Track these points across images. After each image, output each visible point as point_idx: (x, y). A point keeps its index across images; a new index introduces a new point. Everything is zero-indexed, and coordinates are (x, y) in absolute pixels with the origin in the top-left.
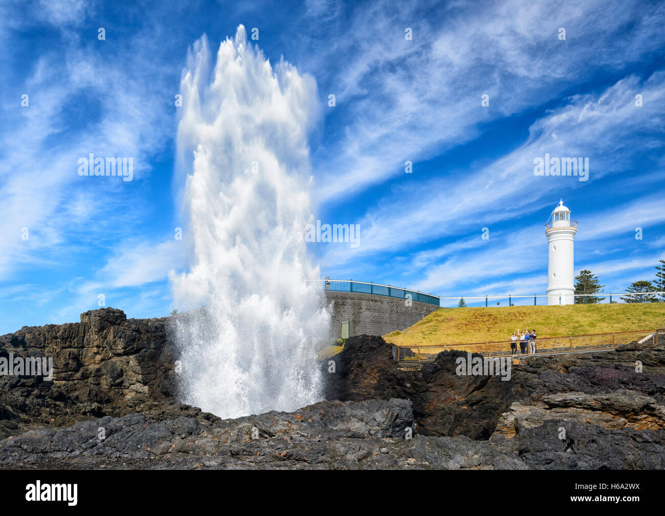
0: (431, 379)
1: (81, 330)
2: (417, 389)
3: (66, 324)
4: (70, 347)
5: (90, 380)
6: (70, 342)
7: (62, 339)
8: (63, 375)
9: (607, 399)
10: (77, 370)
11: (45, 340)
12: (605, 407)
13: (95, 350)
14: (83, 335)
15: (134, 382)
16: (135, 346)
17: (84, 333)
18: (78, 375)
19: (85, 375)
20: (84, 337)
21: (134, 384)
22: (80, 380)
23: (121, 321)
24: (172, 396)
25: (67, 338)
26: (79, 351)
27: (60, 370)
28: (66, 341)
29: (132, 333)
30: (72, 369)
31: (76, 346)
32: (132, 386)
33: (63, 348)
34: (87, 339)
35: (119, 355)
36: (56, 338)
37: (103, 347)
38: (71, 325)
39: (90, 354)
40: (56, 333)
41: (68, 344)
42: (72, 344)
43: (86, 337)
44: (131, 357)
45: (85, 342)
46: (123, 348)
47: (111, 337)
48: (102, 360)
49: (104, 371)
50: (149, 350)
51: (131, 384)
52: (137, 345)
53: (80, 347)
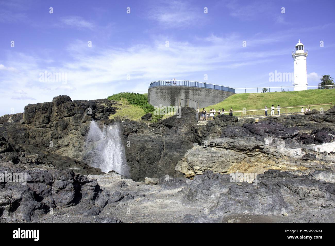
0: (210, 129)
1: (51, 106)
2: (203, 135)
3: (44, 103)
4: (46, 113)
5: (54, 128)
6: (46, 110)
7: (43, 109)
8: (42, 125)
9: (232, 143)
10: (48, 123)
11: (35, 110)
12: (232, 148)
13: (56, 114)
14: (51, 107)
15: (72, 129)
16: (72, 113)
17: (52, 107)
18: (48, 126)
19: (51, 126)
20: (52, 108)
21: (72, 130)
22: (49, 128)
23: (67, 101)
24: (85, 136)
25: (45, 109)
26: (50, 115)
27: (41, 123)
28: (44, 110)
29: (71, 106)
30: (45, 123)
31: (48, 112)
32: (71, 131)
33: (43, 113)
34: (53, 109)
35: (66, 117)
36: (40, 109)
37: (59, 113)
38: (46, 103)
39: (54, 116)
40: (40, 107)
41: (45, 111)
42: (47, 111)
43: (53, 108)
44: (71, 117)
45: (52, 111)
46: (67, 113)
47: (62, 109)
48: (59, 119)
49: (59, 124)
50: (78, 114)
51: (71, 130)
52: (73, 112)
53: (50, 113)
